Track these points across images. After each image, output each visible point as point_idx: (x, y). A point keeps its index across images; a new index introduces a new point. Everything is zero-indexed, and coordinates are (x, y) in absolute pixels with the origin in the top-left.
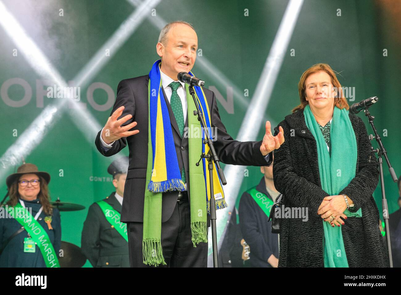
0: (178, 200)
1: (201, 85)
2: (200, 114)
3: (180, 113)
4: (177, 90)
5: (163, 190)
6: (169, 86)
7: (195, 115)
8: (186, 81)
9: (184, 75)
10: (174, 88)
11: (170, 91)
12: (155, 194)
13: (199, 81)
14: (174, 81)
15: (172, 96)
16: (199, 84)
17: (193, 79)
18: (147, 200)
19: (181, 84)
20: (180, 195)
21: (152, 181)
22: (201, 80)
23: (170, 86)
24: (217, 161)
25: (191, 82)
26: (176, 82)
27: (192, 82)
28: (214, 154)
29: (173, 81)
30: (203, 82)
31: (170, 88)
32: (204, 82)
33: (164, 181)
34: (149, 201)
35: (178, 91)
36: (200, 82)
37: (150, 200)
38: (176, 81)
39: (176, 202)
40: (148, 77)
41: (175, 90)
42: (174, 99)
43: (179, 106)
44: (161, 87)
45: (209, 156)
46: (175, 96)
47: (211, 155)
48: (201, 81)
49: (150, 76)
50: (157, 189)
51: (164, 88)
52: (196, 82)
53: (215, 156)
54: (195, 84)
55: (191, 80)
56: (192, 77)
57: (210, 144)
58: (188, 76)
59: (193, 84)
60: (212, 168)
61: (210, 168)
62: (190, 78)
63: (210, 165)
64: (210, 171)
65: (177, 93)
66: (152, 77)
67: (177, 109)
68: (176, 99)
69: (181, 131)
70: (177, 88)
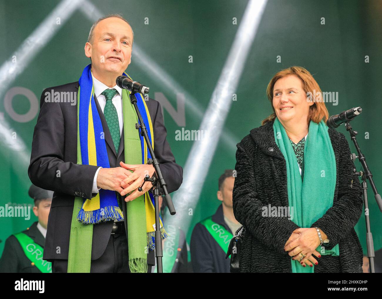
0: (112, 233)
1: (145, 92)
2: (143, 128)
3: (115, 126)
4: (112, 98)
5: (95, 221)
6: (102, 94)
8: (126, 87)
9: (124, 79)
10: (108, 96)
11: (104, 100)
12: (86, 224)
13: (142, 87)
14: (109, 88)
15: (106, 106)
16: (143, 90)
17: (135, 85)
18: (75, 232)
19: (117, 92)
20: (115, 227)
21: (83, 210)
22: (145, 86)
23: (104, 94)
24: (163, 185)
25: (132, 88)
26: (111, 90)
27: (134, 88)
28: (160, 177)
29: (107, 88)
31: (104, 96)
32: (148, 88)
33: (97, 210)
35: (113, 100)
38: (110, 88)
40: (78, 84)
41: (110, 98)
42: (109, 110)
43: (115, 118)
44: (92, 95)
45: (155, 179)
46: (109, 106)
47: (156, 178)
48: (145, 87)
49: (80, 82)
50: (88, 219)
51: (97, 96)
52: (139, 89)
53: (161, 180)
54: (138, 91)
55: (132, 86)
56: (134, 82)
57: (155, 164)
58: (129, 80)
59: (135, 90)
60: (158, 194)
61: (156, 194)
62: (131, 83)
63: (156, 190)
64: (156, 197)
65: (113, 103)
66: (82, 83)
67: (112, 121)
68: (111, 110)
69: (117, 149)
70: (113, 97)
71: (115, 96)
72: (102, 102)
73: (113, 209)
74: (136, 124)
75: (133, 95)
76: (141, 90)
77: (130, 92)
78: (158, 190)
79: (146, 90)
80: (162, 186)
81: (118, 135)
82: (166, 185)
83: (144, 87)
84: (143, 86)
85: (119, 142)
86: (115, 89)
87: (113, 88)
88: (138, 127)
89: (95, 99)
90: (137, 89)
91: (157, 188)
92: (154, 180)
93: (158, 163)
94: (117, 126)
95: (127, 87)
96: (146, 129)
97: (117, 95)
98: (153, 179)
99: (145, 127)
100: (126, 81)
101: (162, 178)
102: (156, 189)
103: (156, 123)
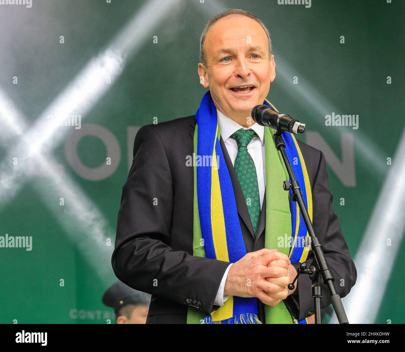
1: (299, 131)
2: (295, 188)
4: (247, 145)
6: (231, 137)
7: (285, 189)
8: (268, 124)
9: (264, 111)
10: (241, 141)
11: (235, 147)
13: (294, 123)
15: (238, 157)
16: (295, 128)
17: (282, 119)
22: (298, 121)
23: (235, 137)
24: (329, 279)
25: (278, 125)
26: (246, 131)
27: (280, 125)
28: (323, 267)
29: (240, 127)
30: (302, 125)
32: (304, 125)
33: (228, 320)
36: (297, 124)
38: (246, 129)
41: (244, 145)
42: (242, 163)
43: (251, 176)
44: (217, 138)
45: (315, 269)
47: (317, 268)
48: (299, 124)
49: (198, 117)
52: (289, 127)
53: (325, 271)
54: (287, 129)
55: (278, 121)
56: (280, 116)
57: (316, 246)
58: (272, 112)
59: (282, 128)
60: (320, 294)
61: (316, 293)
62: (276, 117)
63: (316, 288)
64: (317, 299)
65: (248, 151)
66: (200, 119)
67: (247, 181)
68: (245, 164)
69: (255, 225)
70: (249, 142)
71: (252, 141)
74: (284, 182)
75: (280, 135)
76: (292, 128)
78: (319, 287)
79: (300, 128)
80: (326, 281)
81: (256, 204)
82: (333, 280)
83: (296, 123)
84: (295, 121)
85: (258, 214)
86: (253, 131)
87: (249, 128)
88: (287, 187)
89: (221, 143)
90: (285, 126)
91: (319, 284)
92: (313, 272)
93: (320, 245)
94: (255, 189)
95: (270, 123)
96: (300, 189)
97: (255, 140)
98: (312, 270)
99: (298, 187)
100: (267, 114)
101: (327, 268)
102: (317, 286)
103: (316, 186)
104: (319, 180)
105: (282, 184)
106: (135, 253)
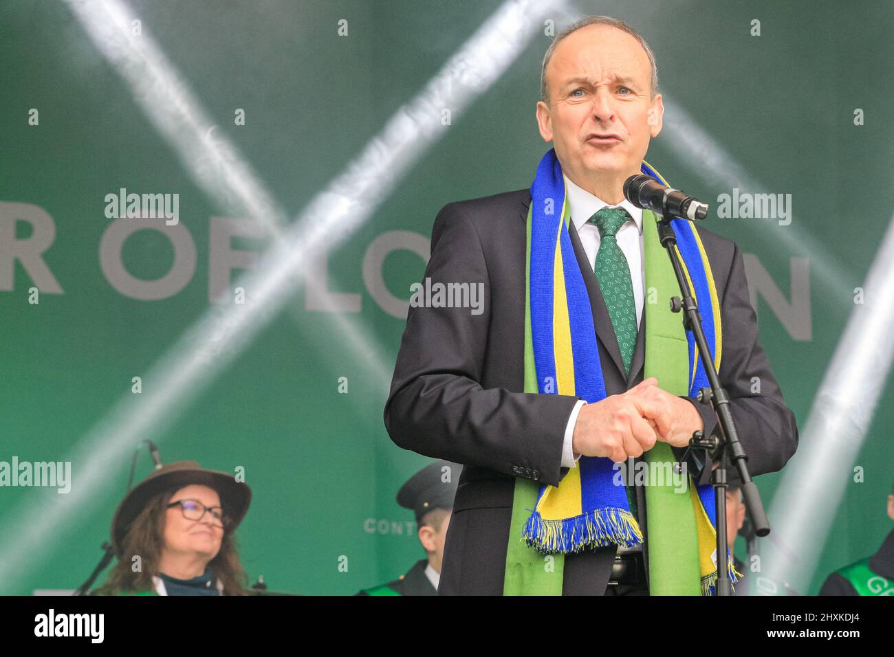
0: (611, 580)
1: (697, 215)
2: (690, 308)
3: (624, 302)
5: (569, 546)
6: (590, 221)
7: (675, 310)
8: (649, 204)
9: (643, 184)
10: (606, 226)
11: (596, 237)
13: (689, 203)
14: (607, 205)
15: (600, 251)
16: (691, 212)
17: (670, 197)
18: (516, 576)
19: (628, 216)
20: (617, 567)
21: (538, 515)
22: (697, 200)
23: (596, 221)
24: (740, 457)
25: (664, 206)
26: (613, 210)
27: (668, 206)
28: (731, 437)
29: (603, 205)
30: (703, 205)
31: (596, 228)
32: (706, 206)
33: (573, 519)
34: (522, 578)
35: (619, 236)
36: (695, 205)
37: (527, 576)
38: (612, 207)
39: (606, 586)
40: (528, 195)
41: (611, 232)
42: (608, 261)
43: (623, 282)
45: (717, 441)
46: (610, 252)
47: (721, 440)
48: (698, 204)
49: (533, 191)
50: (551, 540)
51: (577, 225)
52: (682, 207)
53: (734, 444)
54: (678, 213)
55: (665, 199)
56: (669, 191)
57: (720, 402)
58: (657, 186)
59: (672, 212)
60: (724, 481)
61: (719, 480)
62: (662, 193)
63: (719, 471)
64: (719, 489)
65: (617, 243)
67: (616, 290)
68: (613, 262)
69: (627, 361)
70: (618, 229)
71: (623, 226)
72: (590, 242)
73: (617, 516)
74: (672, 299)
76: (687, 210)
77: (660, 216)
78: (724, 471)
79: (699, 211)
80: (735, 461)
81: (630, 327)
82: (746, 459)
83: (693, 202)
84: (693, 200)
85: (632, 343)
86: (624, 210)
87: (617, 206)
88: (676, 307)
90: (675, 208)
91: (724, 466)
92: (714, 445)
93: (727, 401)
94: (628, 303)
95: (651, 203)
96: (697, 311)
97: (629, 224)
98: (713, 442)
99: (695, 308)
100: (647, 188)
101: (736, 439)
102: (720, 467)
103: (728, 298)
104: (733, 288)
105: (669, 301)
106: (422, 395)
